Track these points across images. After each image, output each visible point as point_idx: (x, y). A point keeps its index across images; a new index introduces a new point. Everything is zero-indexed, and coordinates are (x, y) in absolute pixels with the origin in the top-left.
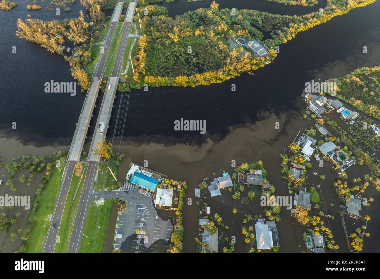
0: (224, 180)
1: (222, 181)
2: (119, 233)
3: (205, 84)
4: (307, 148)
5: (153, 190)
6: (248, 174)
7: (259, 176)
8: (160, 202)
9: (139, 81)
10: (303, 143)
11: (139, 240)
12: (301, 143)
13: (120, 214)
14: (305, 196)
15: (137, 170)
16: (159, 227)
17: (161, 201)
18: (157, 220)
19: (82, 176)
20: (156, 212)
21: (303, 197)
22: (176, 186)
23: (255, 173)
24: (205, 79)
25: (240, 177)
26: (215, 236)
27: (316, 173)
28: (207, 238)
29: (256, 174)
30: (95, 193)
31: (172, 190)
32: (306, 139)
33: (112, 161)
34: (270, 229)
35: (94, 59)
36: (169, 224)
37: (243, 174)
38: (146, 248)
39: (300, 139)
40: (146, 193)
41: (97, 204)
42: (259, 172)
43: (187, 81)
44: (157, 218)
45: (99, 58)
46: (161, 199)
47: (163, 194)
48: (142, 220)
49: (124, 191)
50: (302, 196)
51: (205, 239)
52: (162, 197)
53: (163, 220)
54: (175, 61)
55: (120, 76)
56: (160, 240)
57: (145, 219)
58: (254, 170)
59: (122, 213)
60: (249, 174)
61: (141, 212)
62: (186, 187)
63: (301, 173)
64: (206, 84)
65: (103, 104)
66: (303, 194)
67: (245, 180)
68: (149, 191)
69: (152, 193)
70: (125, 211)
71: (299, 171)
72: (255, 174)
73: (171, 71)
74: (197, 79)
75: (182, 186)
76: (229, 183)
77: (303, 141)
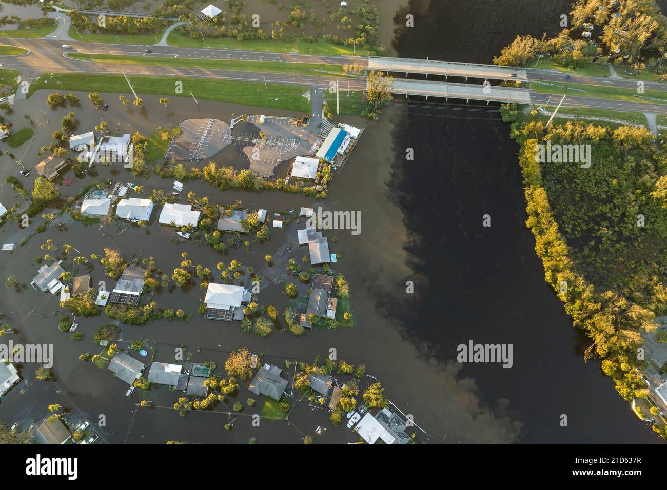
0: (321, 251)
1: (321, 247)
2: (266, 120)
3: (537, 248)
4: (374, 430)
5: (317, 154)
6: (330, 292)
7: (323, 310)
8: (298, 162)
9: (525, 132)
10: (387, 422)
11: (254, 141)
12: (388, 418)
13: (291, 120)
14: (274, 386)
15: (350, 134)
16: (266, 162)
17: (299, 164)
18: (276, 160)
19: (344, 74)
20: (287, 159)
21: (272, 382)
22: (319, 183)
23: (330, 306)
24: (549, 244)
25: (325, 278)
26: (239, 228)
27: (319, 432)
28: (239, 217)
29: (328, 307)
30: (320, 90)
31: (314, 178)
32: (399, 433)
33: (368, 106)
34: (233, 309)
35: (569, 67)
36: (267, 174)
37: (329, 284)
38: (242, 149)
39: (399, 419)
40: (314, 147)
41: (306, 94)
42: (331, 314)
43: (539, 210)
44: (278, 160)
45: (572, 73)
46: (303, 163)
47: (310, 166)
48: (278, 144)
49: (321, 123)
50: (275, 382)
51: (238, 214)
52: (305, 165)
53: (275, 167)
54: (594, 195)
55: (533, 105)
56: (250, 164)
57: (279, 147)
58: (335, 305)
59: (291, 122)
60: (328, 293)
61: (290, 142)
62: (318, 196)
63: (322, 396)
64: (539, 248)
65: (469, 86)
66: (278, 385)
67: (319, 286)
68: (317, 151)
69: (314, 155)
70: (294, 124)
71: (325, 391)
72: (328, 305)
73: (564, 188)
74: (547, 229)
75: (319, 192)
76: (316, 259)
77: (392, 424)
